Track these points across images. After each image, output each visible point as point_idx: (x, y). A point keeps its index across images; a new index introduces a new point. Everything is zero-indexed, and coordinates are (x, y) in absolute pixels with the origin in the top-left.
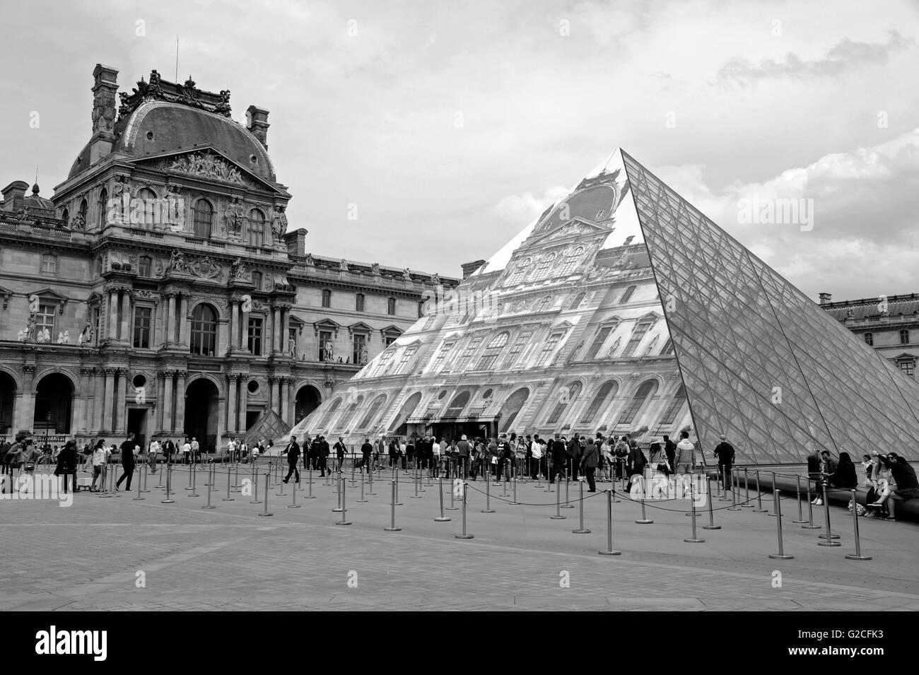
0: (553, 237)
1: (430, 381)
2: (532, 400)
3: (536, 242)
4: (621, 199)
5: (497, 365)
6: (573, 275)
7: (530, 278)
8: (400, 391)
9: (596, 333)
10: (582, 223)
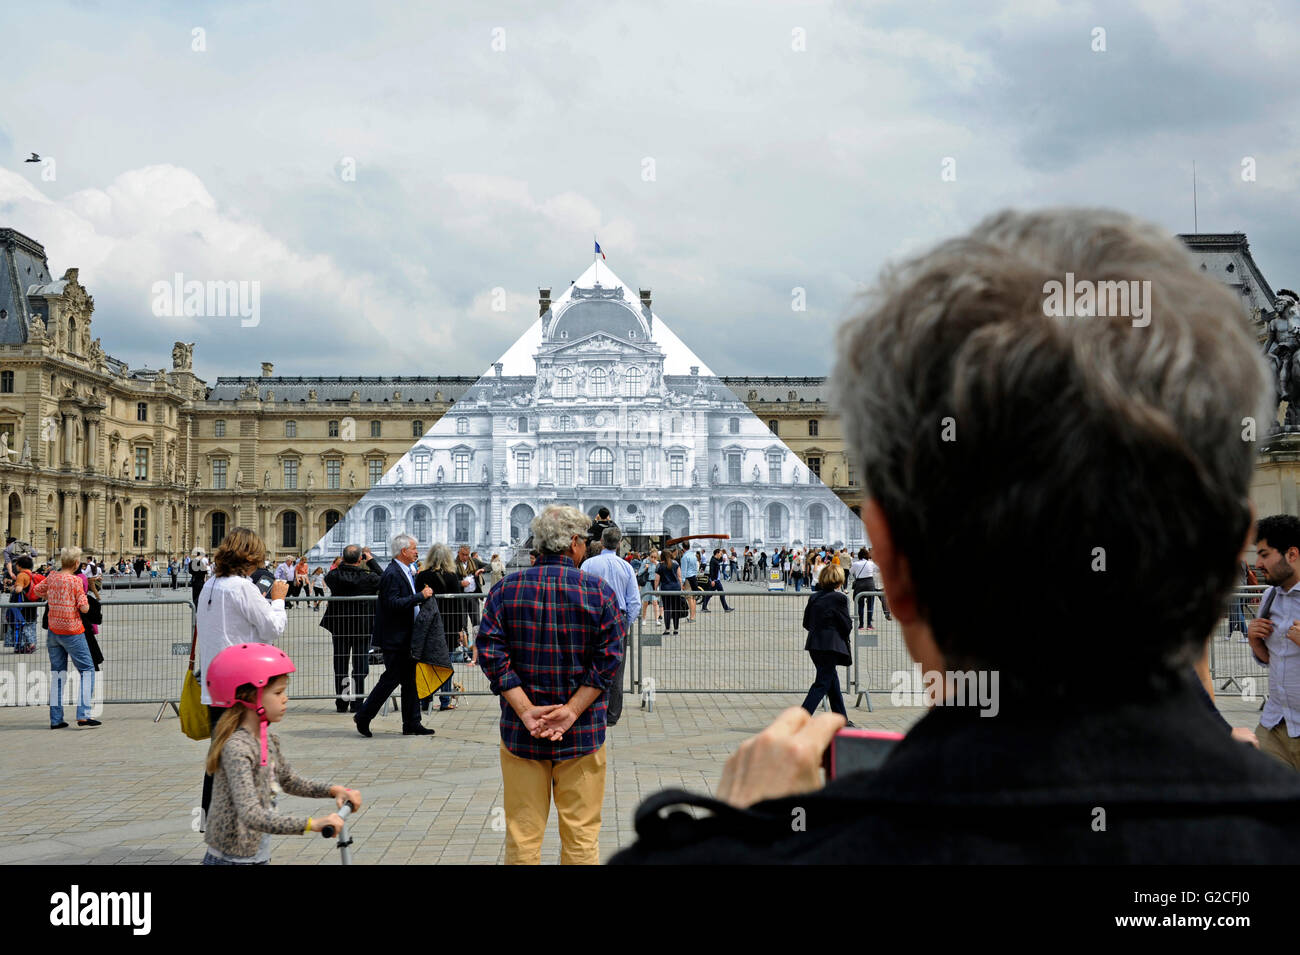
0: (584, 348)
1: (530, 492)
2: (696, 517)
3: (561, 350)
4: (650, 323)
5: (621, 480)
6: (647, 396)
7: (588, 390)
8: (488, 502)
9: (725, 459)
10: (613, 341)
